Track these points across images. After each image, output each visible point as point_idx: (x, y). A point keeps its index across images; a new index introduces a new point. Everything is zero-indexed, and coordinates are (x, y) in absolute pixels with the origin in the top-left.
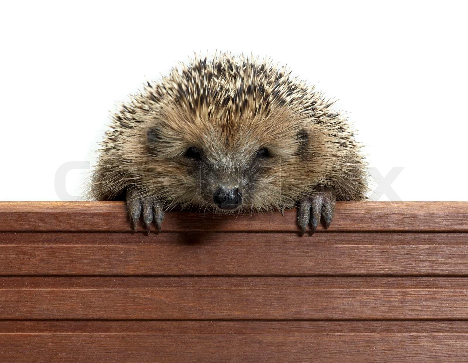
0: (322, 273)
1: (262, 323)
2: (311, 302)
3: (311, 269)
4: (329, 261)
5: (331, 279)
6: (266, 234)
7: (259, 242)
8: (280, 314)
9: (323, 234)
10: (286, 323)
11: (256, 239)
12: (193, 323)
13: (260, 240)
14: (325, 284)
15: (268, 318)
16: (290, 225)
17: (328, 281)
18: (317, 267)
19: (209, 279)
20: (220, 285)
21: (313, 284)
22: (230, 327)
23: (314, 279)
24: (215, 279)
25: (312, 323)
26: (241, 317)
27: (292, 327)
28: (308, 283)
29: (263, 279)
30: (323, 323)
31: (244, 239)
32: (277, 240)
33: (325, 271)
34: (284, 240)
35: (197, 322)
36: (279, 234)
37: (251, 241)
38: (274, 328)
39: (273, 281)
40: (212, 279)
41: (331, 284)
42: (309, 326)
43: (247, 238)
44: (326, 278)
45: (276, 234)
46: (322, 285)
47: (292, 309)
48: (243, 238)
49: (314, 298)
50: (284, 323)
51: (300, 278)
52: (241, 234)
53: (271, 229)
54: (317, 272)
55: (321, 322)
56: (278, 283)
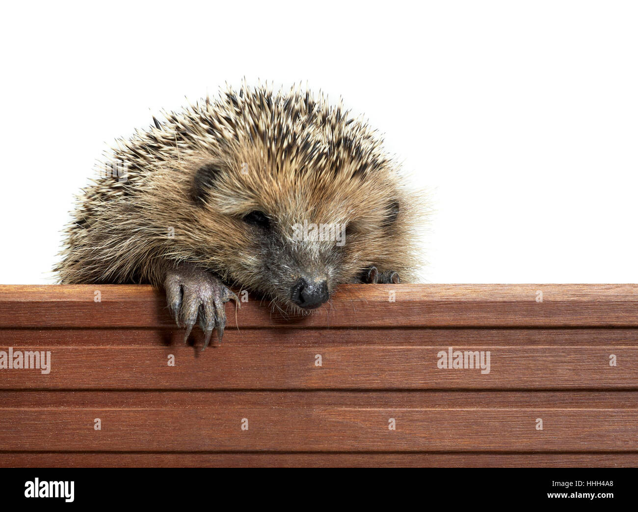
0: (583, 386)
1: (499, 456)
2: (568, 428)
3: (567, 380)
4: (594, 369)
5: (597, 394)
6: (505, 331)
7: (494, 342)
8: (524, 444)
9: (585, 330)
10: (533, 456)
11: (489, 338)
12: (400, 456)
13: (496, 339)
14: (587, 401)
15: (507, 449)
16: (538, 318)
17: (591, 397)
18: (576, 377)
19: (424, 394)
20: (439, 403)
21: (570, 401)
22: (453, 462)
23: (571, 394)
24: (432, 394)
25: (569, 456)
26: (469, 448)
27: (541, 463)
28: (564, 400)
29: (499, 395)
30: (584, 456)
31: (473, 337)
32: (519, 340)
33: (588, 384)
34: (529, 339)
35: (407, 455)
36: (523, 331)
37: (483, 340)
38: (515, 463)
39: (514, 397)
40: (427, 394)
41: (596, 401)
42: (565, 460)
43: (477, 336)
44: (589, 393)
45: (518, 331)
46: (583, 403)
47: (542, 437)
48: (471, 336)
49: (572, 422)
50: (529, 456)
51: (552, 394)
52: (469, 331)
53: (511, 323)
54: (576, 385)
55: (581, 456)
56: (522, 399)
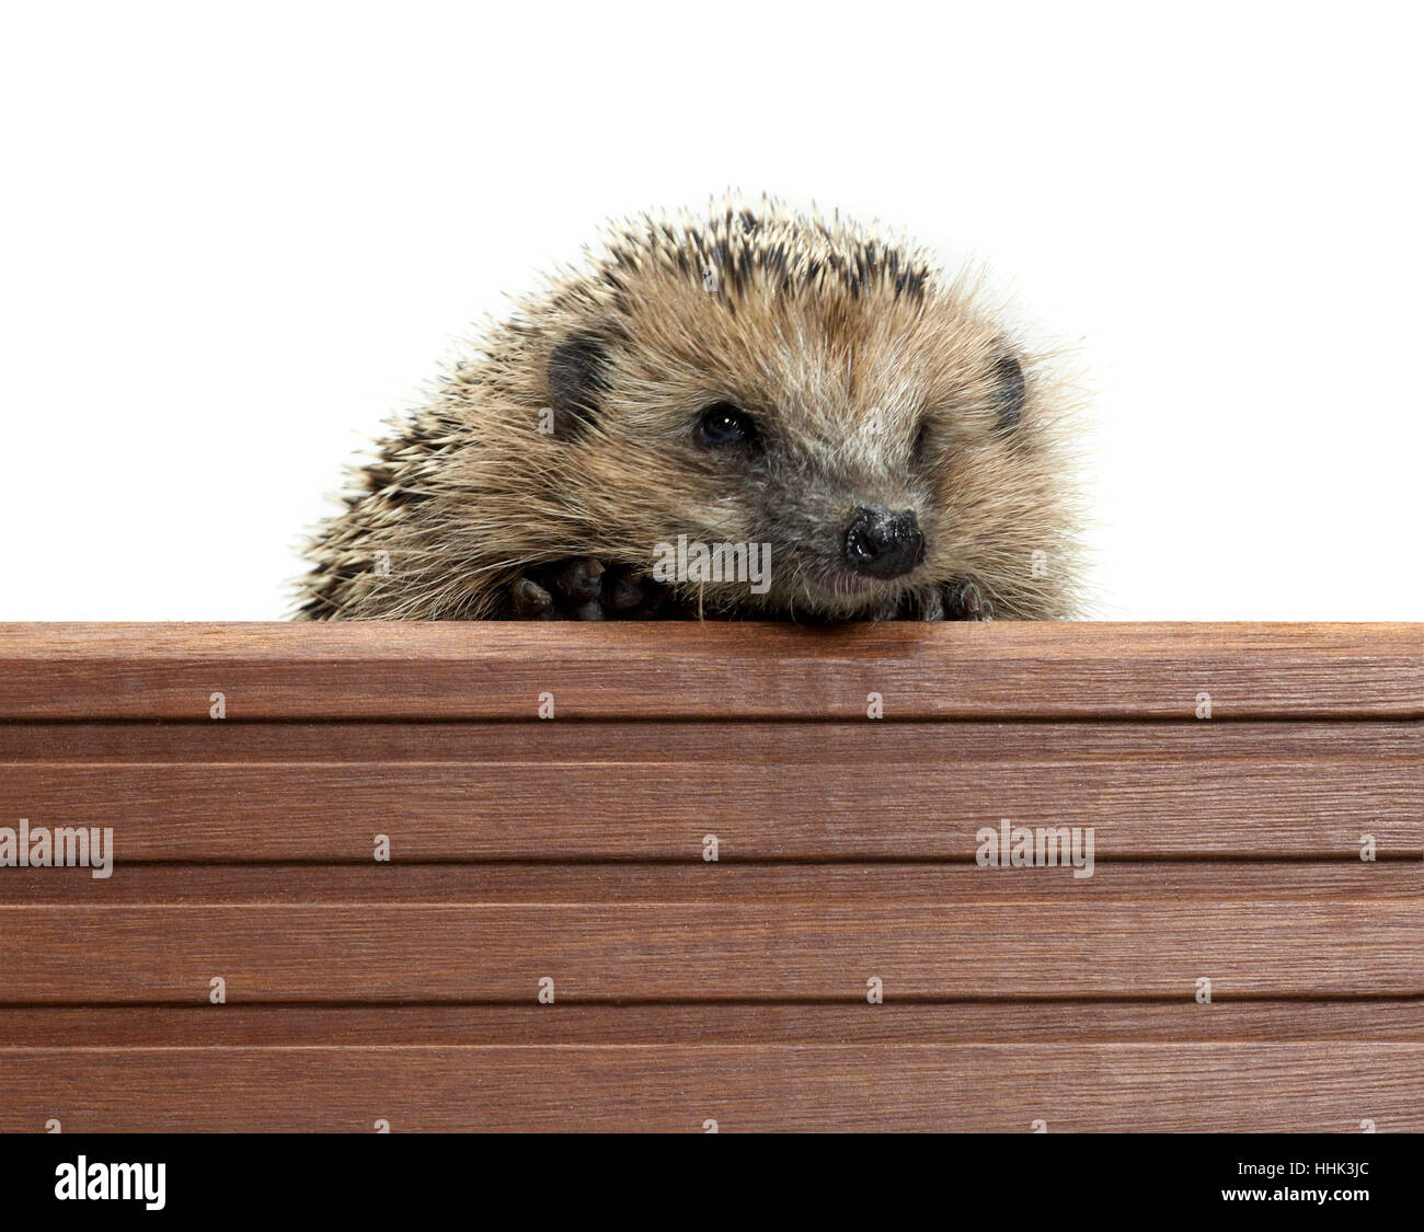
0: (513, 851)
1: (323, 1012)
2: (480, 946)
3: (478, 840)
4: (537, 815)
5: (544, 870)
6: (335, 729)
7: (310, 753)
8: (378, 985)
9: (517, 726)
10: (399, 1012)
11: (300, 745)
12: (97, 1014)
13: (317, 746)
14: (523, 887)
15: (341, 996)
16: (411, 699)
17: (533, 878)
18: (497, 833)
19: (151, 872)
20: (186, 892)
21: (484, 886)
22: (217, 1027)
23: (487, 871)
24: (169, 872)
25: (480, 1011)
26: (253, 995)
27: (418, 1027)
28: (469, 885)
29: (322, 872)
30: (517, 1011)
31: (262, 743)
32: (369, 748)
33: (523, 847)
34: (391, 746)
35: (113, 1010)
36: (377, 727)
37: (286, 750)
38: (358, 1028)
39: (358, 877)
40: (158, 872)
41: (542, 887)
42: (472, 1021)
43: (272, 740)
44: (526, 868)
45: (366, 729)
46: (515, 890)
47: (419, 969)
48: (260, 739)
49: (486, 934)
50: (392, 1012)
51: (442, 870)
52: (252, 729)
53: (349, 711)
54: (498, 850)
55: (510, 1011)
56: (374, 883)
